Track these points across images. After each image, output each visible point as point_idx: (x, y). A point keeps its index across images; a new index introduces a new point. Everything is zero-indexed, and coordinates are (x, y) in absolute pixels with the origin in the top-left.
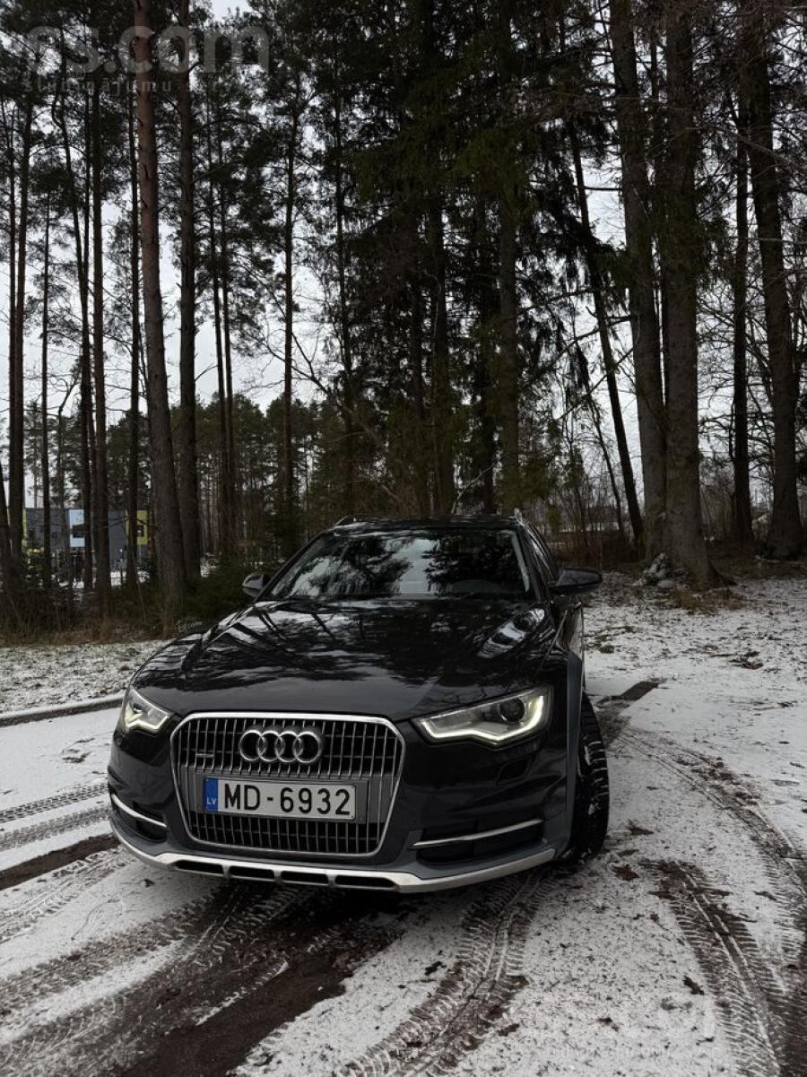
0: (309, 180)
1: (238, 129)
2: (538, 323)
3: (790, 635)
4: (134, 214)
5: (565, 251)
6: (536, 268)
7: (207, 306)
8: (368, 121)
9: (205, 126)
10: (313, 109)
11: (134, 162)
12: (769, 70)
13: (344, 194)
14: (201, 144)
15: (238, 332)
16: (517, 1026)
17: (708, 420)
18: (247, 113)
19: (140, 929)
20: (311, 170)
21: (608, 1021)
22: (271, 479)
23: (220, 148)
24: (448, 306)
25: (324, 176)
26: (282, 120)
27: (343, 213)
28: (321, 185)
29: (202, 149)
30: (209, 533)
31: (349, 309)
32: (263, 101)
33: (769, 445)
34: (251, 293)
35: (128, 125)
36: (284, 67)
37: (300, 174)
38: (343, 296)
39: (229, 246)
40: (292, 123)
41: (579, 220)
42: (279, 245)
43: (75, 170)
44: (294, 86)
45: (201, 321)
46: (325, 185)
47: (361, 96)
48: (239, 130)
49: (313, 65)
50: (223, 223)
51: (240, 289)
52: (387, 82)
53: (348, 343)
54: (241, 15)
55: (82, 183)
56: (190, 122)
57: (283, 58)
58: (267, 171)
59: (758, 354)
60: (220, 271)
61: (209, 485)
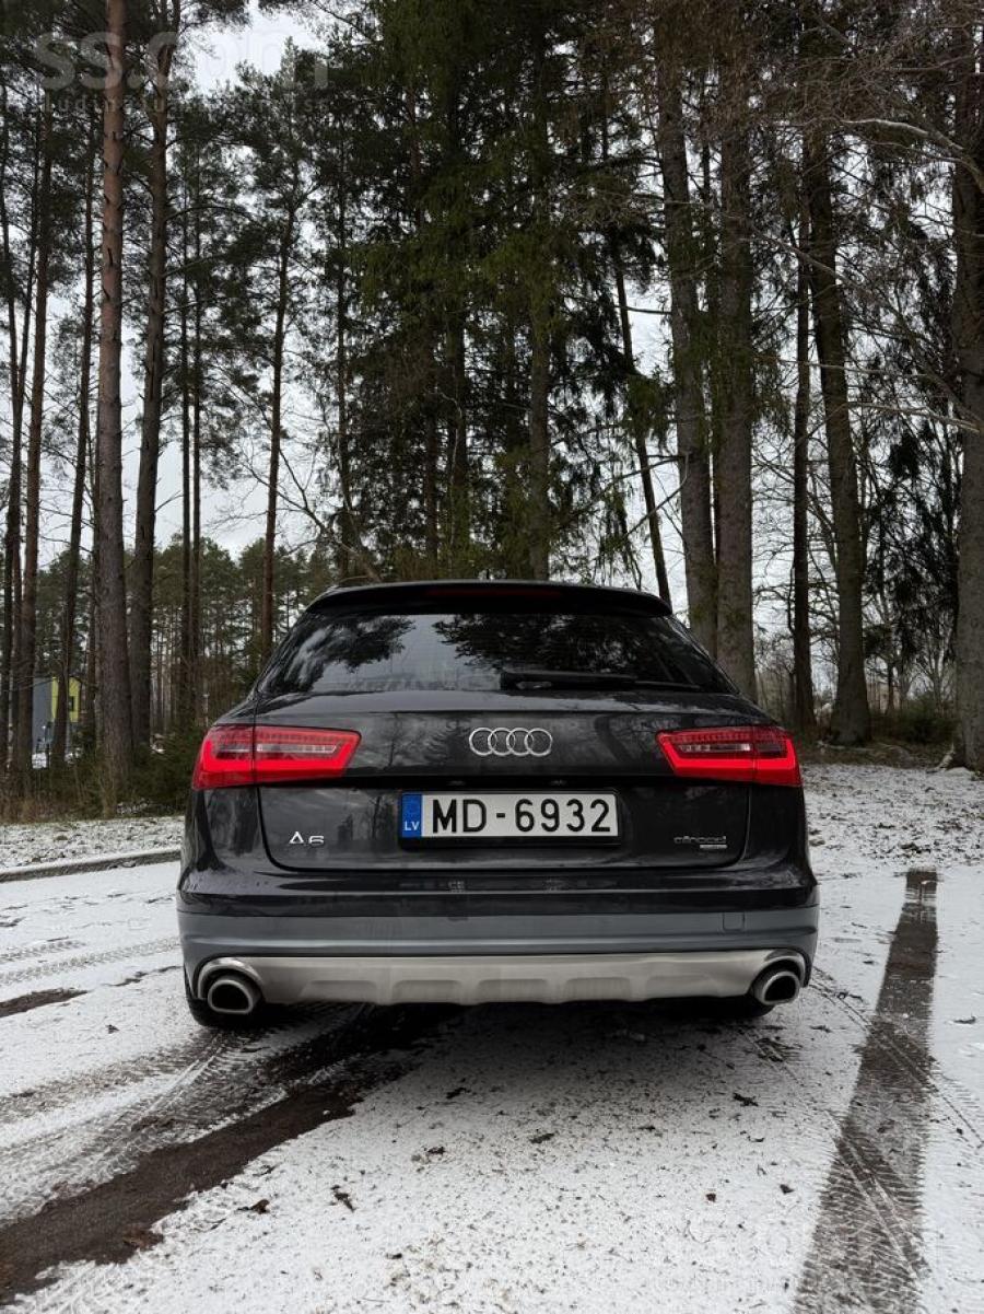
0: (305, 284)
1: (221, 220)
2: (571, 466)
3: (856, 817)
4: (88, 311)
5: (604, 386)
6: (570, 402)
7: (172, 426)
8: (379, 223)
9: (180, 214)
10: (313, 204)
11: (91, 250)
12: (833, 200)
13: (348, 303)
14: (176, 233)
15: (211, 458)
16: (552, 1135)
17: (764, 590)
18: (233, 203)
19: (106, 1069)
20: (308, 274)
21: (651, 1128)
22: (240, 643)
23: (198, 242)
24: (469, 442)
25: (324, 281)
26: (276, 214)
27: (344, 324)
28: (320, 292)
29: (177, 240)
30: (159, 711)
31: (350, 437)
32: (253, 190)
33: (832, 620)
34: (228, 413)
35: (85, 206)
36: (280, 153)
37: (295, 278)
38: (343, 421)
39: (205, 357)
40: (287, 217)
41: (621, 351)
42: (265, 358)
43: (15, 251)
44: (291, 176)
45: (165, 443)
46: (324, 292)
47: (372, 193)
48: (222, 222)
49: (315, 154)
50: (199, 329)
51: (215, 408)
52: (401, 180)
53: (347, 477)
54: (232, 89)
55: (25, 268)
56: (164, 205)
57: (278, 142)
58: (254, 271)
59: (820, 514)
60: (192, 384)
61: (162, 647)
